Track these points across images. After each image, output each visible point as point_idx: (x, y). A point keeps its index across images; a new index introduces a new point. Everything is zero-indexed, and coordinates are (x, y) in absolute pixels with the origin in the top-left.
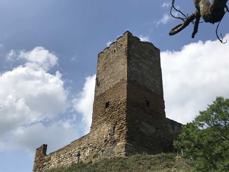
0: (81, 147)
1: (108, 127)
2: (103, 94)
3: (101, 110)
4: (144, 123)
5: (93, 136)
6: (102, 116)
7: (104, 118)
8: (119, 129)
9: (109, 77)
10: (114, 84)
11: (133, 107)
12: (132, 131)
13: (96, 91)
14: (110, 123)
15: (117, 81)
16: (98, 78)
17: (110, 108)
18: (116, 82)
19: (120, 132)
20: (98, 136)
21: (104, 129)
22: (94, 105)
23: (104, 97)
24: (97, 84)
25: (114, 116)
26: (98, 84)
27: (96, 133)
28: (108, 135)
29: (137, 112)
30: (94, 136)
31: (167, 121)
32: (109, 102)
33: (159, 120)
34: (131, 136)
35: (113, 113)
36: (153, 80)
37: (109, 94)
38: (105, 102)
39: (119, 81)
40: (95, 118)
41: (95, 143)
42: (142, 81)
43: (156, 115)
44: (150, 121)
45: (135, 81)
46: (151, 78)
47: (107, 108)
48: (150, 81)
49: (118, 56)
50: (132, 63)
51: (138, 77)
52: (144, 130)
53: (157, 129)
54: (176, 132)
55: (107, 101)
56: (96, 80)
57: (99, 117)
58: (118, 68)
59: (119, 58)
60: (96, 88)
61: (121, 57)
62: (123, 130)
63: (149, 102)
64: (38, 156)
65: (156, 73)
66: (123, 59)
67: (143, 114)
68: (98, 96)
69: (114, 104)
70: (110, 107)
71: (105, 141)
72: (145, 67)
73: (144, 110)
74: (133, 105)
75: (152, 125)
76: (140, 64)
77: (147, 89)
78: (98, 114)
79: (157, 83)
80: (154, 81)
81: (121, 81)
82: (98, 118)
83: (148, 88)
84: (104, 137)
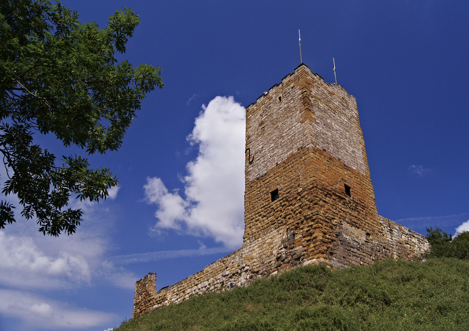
0: (227, 273)
1: (281, 234)
2: (262, 176)
3: (262, 206)
4: (345, 225)
5: (250, 253)
6: (265, 216)
7: (269, 219)
8: (304, 237)
9: (273, 145)
10: (285, 157)
11: (326, 196)
12: (328, 239)
13: (247, 173)
14: (283, 227)
15: (291, 152)
16: (249, 149)
17: (280, 200)
18: (288, 153)
19: (308, 241)
20: (259, 251)
21: (271, 238)
22: (247, 197)
23: (265, 183)
24: (249, 159)
25: (290, 214)
26: (251, 160)
27: (257, 246)
28: (281, 249)
29: (333, 205)
30: (253, 252)
31: (380, 222)
32: (277, 189)
33: (368, 219)
34: (328, 248)
35: (288, 209)
36: (352, 149)
37: (277, 175)
38: (270, 191)
39: (295, 151)
40: (252, 220)
41: (255, 264)
42: (335, 151)
43: (363, 211)
44: (355, 221)
45: (325, 150)
46: (348, 146)
47: (275, 201)
48: (347, 152)
49: (287, 107)
50: (316, 118)
51: (328, 143)
52: (348, 237)
53: (368, 234)
54: (397, 239)
55: (273, 189)
56: (246, 152)
57: (259, 217)
58: (290, 129)
59: (290, 111)
60: (247, 167)
61: (294, 109)
62: (312, 238)
63: (349, 188)
64: (141, 294)
65: (354, 138)
66: (298, 112)
67: (343, 209)
68: (253, 182)
69: (289, 193)
70: (280, 198)
71: (278, 259)
72: (338, 127)
73: (344, 202)
74: (326, 193)
75: (358, 228)
76: (329, 121)
77: (345, 165)
78: (257, 213)
79: (358, 155)
80: (353, 152)
81: (298, 150)
82: (258, 220)
83: (346, 163)
84: (275, 252)
